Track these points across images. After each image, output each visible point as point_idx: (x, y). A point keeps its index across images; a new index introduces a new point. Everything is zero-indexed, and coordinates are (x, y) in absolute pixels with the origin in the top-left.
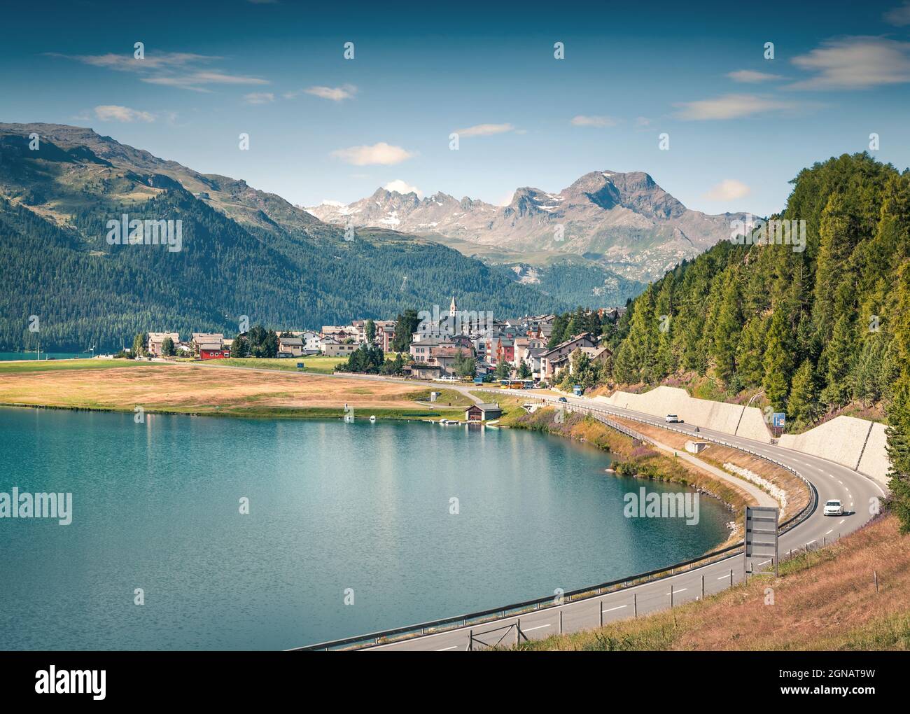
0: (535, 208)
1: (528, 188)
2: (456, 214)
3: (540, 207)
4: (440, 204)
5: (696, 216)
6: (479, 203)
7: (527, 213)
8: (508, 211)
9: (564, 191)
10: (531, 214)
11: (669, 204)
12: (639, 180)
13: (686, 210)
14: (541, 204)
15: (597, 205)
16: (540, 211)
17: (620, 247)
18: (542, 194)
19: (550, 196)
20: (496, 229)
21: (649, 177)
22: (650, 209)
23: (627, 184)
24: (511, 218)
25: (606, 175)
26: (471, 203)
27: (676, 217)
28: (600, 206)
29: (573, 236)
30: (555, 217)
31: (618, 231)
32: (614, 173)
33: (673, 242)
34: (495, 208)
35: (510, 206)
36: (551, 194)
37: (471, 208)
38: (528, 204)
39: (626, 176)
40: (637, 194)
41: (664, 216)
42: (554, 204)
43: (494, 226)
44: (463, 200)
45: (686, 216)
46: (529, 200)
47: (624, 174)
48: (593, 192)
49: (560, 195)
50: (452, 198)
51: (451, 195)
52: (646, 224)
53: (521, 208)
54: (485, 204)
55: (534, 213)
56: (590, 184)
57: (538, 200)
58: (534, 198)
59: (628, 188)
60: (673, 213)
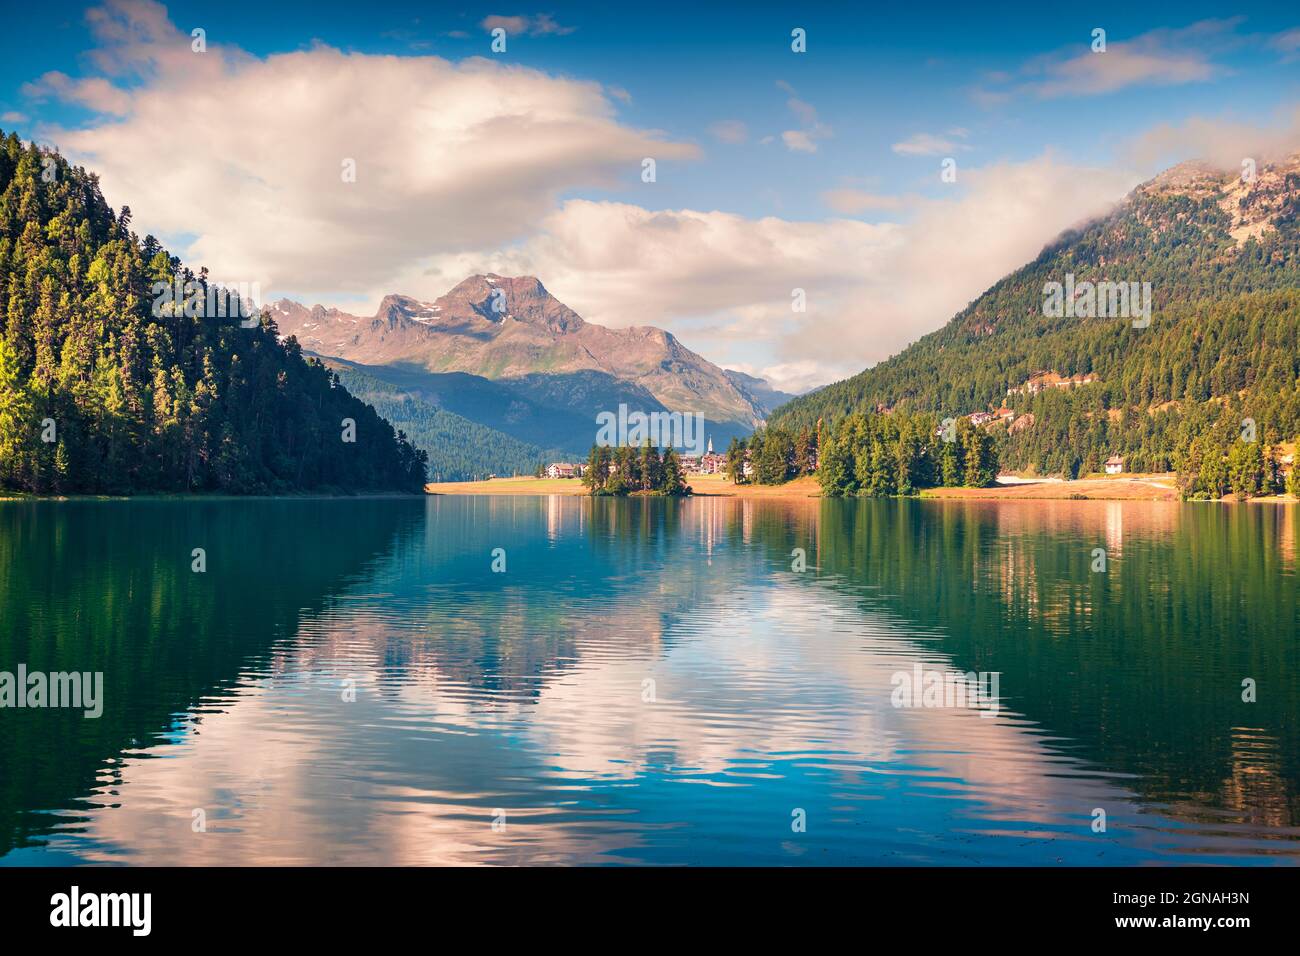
0: (408, 320)
1: (397, 296)
2: (306, 325)
3: (414, 319)
4: (286, 313)
5: (596, 330)
6: (335, 313)
7: (399, 325)
8: (376, 323)
9: (440, 300)
10: (403, 326)
11: (565, 316)
12: (528, 288)
13: (585, 323)
14: (414, 315)
15: (484, 318)
16: (414, 323)
17: (517, 367)
18: (414, 304)
19: (424, 306)
20: (363, 344)
21: (540, 284)
22: (543, 321)
23: (515, 292)
24: (380, 332)
25: (490, 280)
26: (324, 312)
27: (573, 331)
28: (488, 319)
29: (459, 354)
30: (436, 331)
31: (514, 349)
32: (499, 277)
33: (577, 361)
34: (355, 318)
35: (377, 317)
36: (424, 303)
37: (326, 318)
38: (400, 316)
39: (514, 283)
40: (526, 305)
41: (559, 330)
42: (430, 315)
43: (360, 341)
44: (314, 309)
45: (584, 330)
46: (399, 310)
47: (511, 280)
48: (477, 302)
49: (435, 304)
50: (301, 305)
51: (299, 302)
52: (545, 342)
53: (391, 319)
54: (342, 314)
55: (406, 325)
56: (472, 292)
57: (410, 310)
58: (406, 308)
59: (516, 297)
60: (570, 327)
